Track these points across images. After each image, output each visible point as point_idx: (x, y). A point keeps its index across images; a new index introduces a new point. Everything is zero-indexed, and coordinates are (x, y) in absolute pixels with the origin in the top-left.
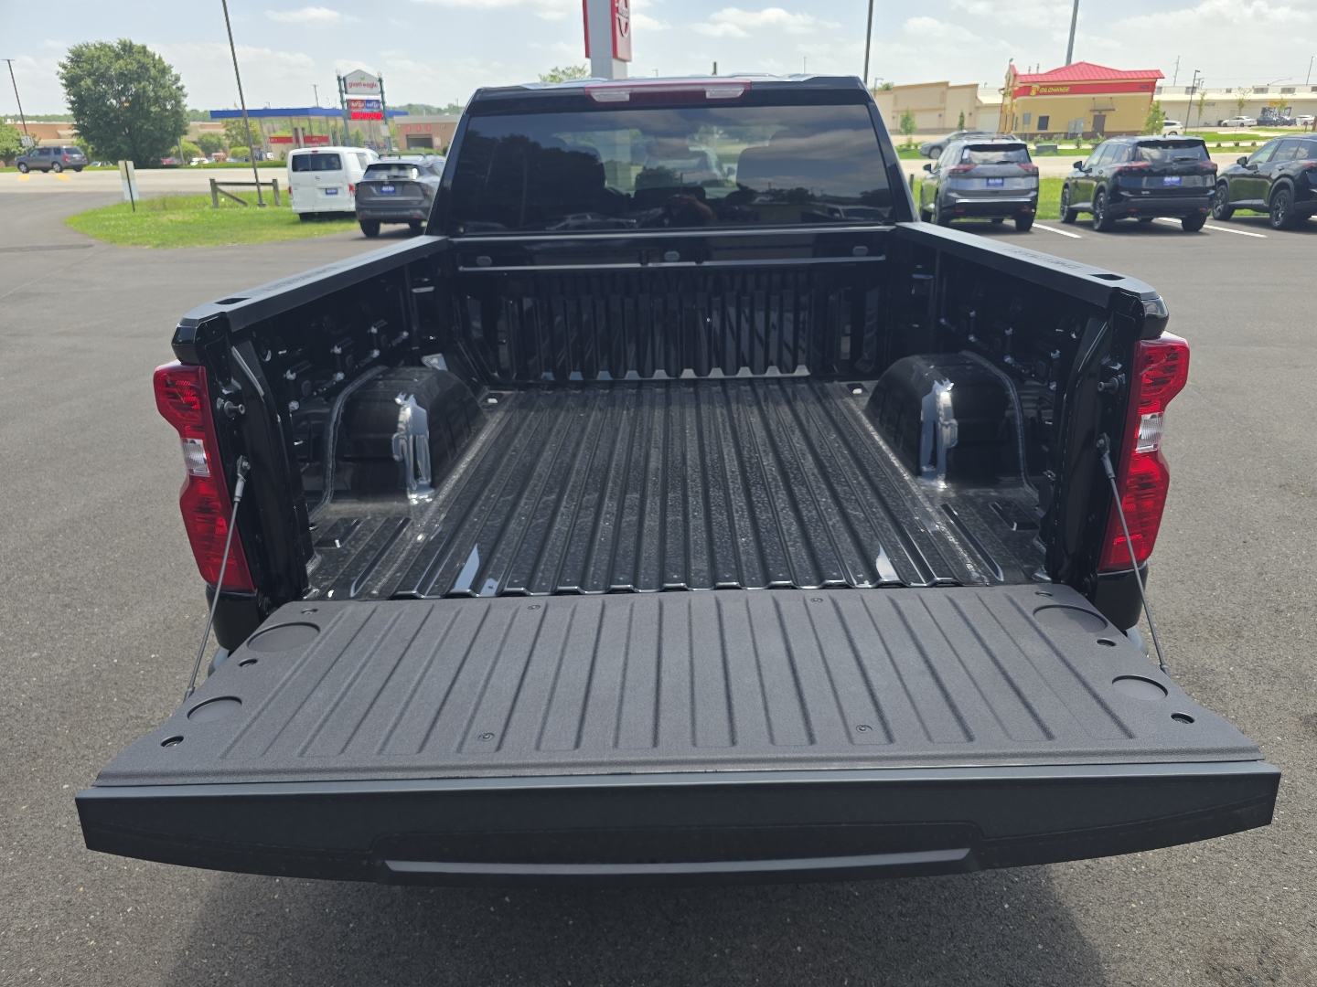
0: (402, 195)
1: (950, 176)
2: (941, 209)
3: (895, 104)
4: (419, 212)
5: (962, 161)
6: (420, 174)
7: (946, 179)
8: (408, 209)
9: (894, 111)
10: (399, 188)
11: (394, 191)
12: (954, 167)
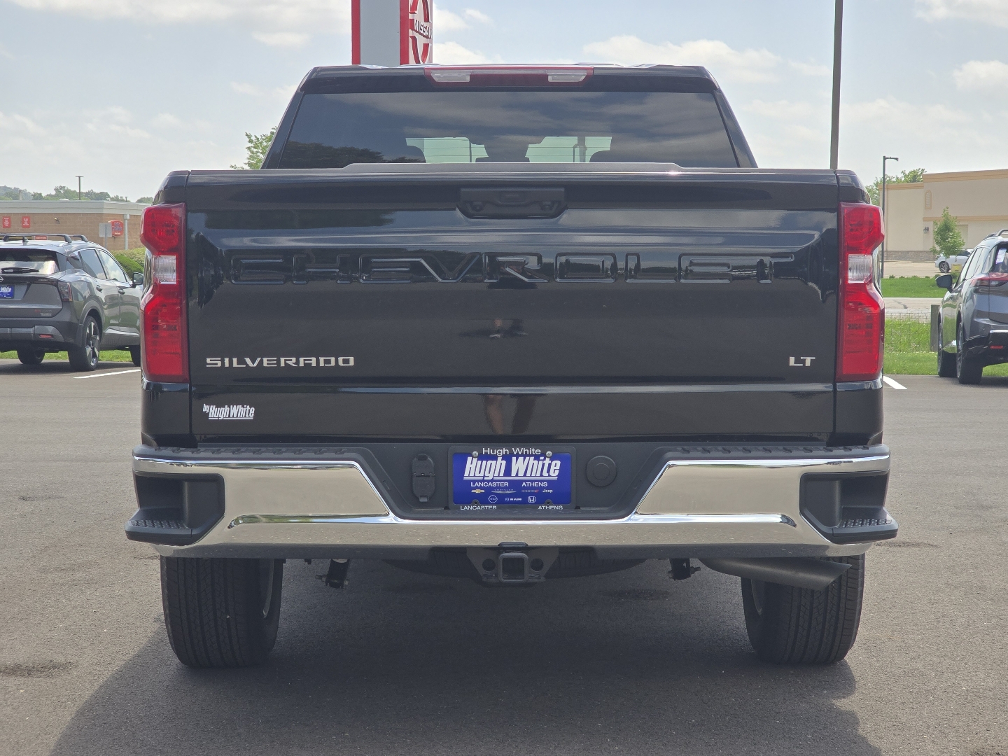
0: (23, 301)
1: (976, 291)
2: (967, 345)
3: (928, 207)
4: (51, 329)
5: (995, 267)
6: (59, 268)
7: (972, 297)
8: (31, 325)
9: (925, 219)
10: (20, 291)
11: (11, 295)
12: (983, 276)
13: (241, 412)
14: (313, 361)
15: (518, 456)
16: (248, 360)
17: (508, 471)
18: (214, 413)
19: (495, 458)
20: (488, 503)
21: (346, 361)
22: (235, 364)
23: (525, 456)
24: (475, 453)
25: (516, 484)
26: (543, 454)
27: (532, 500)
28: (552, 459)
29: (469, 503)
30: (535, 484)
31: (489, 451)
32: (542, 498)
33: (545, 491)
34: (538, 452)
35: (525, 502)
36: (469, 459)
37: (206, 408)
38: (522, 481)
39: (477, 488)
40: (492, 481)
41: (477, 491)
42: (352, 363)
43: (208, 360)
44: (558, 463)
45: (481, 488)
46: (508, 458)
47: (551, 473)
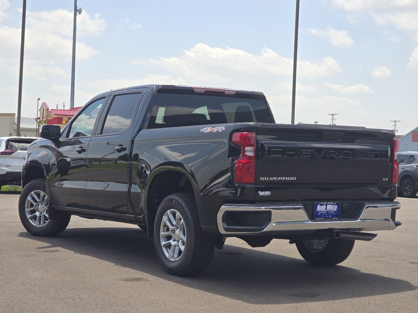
13: (267, 193)
14: (286, 178)
15: (329, 204)
16: (271, 178)
17: (326, 209)
18: (261, 193)
19: (323, 205)
20: (321, 218)
21: (294, 179)
22: (267, 179)
23: (330, 204)
24: (320, 204)
25: (327, 212)
26: (334, 204)
27: (330, 216)
28: (335, 205)
29: (318, 218)
30: (332, 212)
31: (323, 203)
32: (333, 216)
33: (333, 214)
34: (333, 203)
35: (329, 217)
36: (318, 205)
37: (259, 192)
38: (329, 211)
39: (319, 213)
40: (323, 211)
41: (319, 214)
42: (295, 179)
43: (261, 178)
44: (337, 206)
45: (320, 213)
46: (326, 205)
47: (335, 209)
